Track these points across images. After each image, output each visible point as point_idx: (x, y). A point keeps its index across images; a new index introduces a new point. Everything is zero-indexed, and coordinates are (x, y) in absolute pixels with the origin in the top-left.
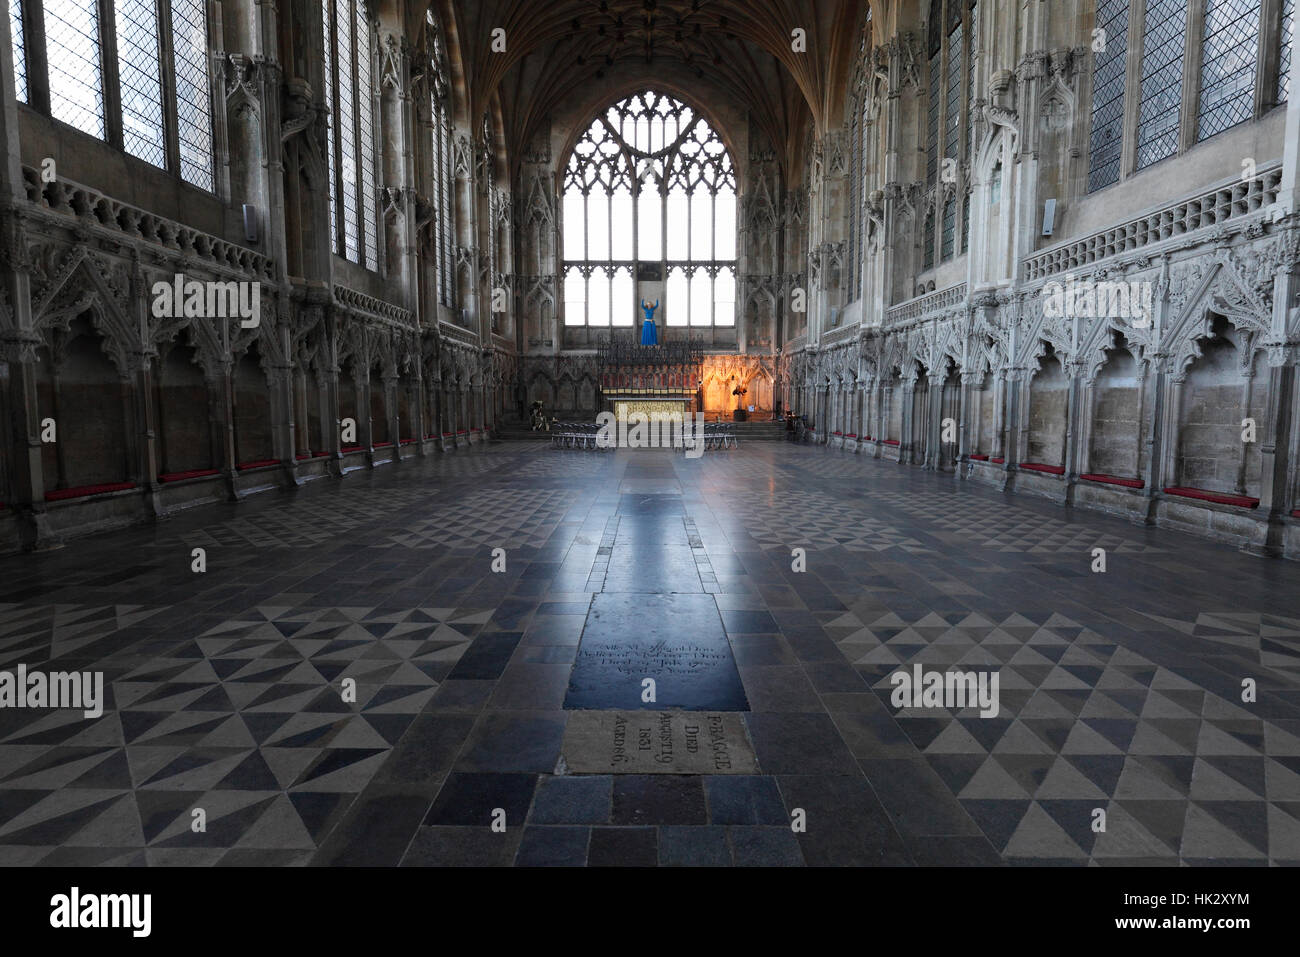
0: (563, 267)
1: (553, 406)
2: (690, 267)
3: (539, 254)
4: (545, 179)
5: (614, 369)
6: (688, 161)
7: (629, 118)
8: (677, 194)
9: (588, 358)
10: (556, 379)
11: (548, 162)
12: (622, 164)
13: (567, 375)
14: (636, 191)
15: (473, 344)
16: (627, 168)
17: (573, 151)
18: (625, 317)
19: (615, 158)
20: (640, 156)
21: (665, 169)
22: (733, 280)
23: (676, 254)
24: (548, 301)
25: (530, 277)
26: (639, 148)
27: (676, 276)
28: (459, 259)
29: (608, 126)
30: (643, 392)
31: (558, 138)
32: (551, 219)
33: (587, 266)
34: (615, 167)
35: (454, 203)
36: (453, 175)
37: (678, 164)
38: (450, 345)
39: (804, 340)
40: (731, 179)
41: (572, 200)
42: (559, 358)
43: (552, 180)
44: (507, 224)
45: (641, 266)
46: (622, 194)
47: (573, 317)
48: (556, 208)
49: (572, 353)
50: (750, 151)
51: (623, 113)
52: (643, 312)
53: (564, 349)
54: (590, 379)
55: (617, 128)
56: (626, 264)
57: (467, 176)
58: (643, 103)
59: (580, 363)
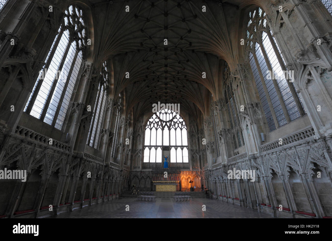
0: (144, 147)
1: (138, 187)
2: (176, 147)
3: (138, 144)
4: (141, 127)
5: (156, 175)
6: (175, 123)
7: (161, 114)
8: (173, 130)
9: (149, 172)
10: (140, 178)
11: (142, 123)
12: (160, 123)
13: (143, 176)
14: (163, 129)
15: (118, 168)
16: (161, 124)
17: (149, 121)
18: (159, 160)
19: (158, 122)
20: (164, 122)
21: (170, 125)
22: (187, 150)
23: (173, 144)
24: (139, 156)
25: (135, 150)
26: (164, 120)
27: (173, 150)
28: (118, 145)
29: (157, 116)
30: (164, 182)
31: (145, 118)
32: (142, 135)
33: (150, 147)
34: (158, 124)
35: (119, 132)
36: (120, 126)
37: (173, 123)
38: (112, 168)
39: (207, 167)
40: (185, 127)
41: (147, 131)
42: (141, 172)
43: (143, 127)
44: (131, 137)
45: (164, 147)
46: (160, 130)
47: (146, 160)
48: (144, 133)
49: (145, 170)
50: (189, 121)
51: (160, 113)
52: (164, 159)
53: (143, 169)
54: (149, 178)
55: (159, 116)
56: (160, 146)
57: (123, 126)
58: (165, 111)
59: (147, 173)
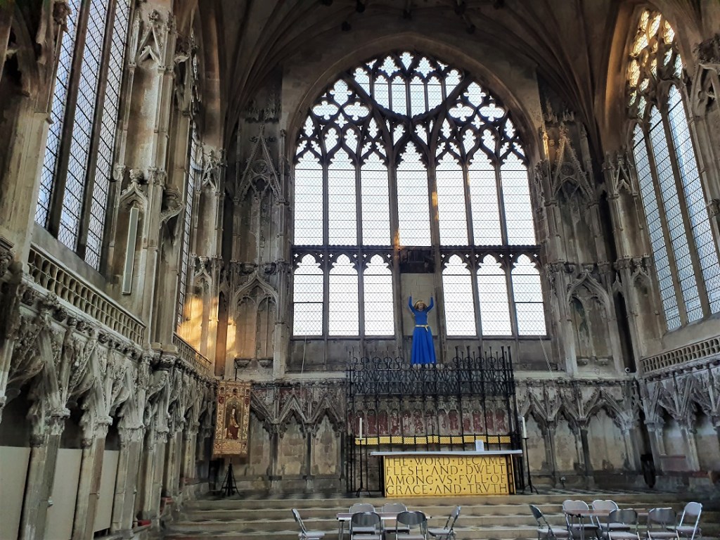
0: (295, 253)
1: (269, 470)
2: (473, 255)
3: (258, 235)
4: (271, 141)
5: (371, 405)
6: (460, 128)
7: (381, 79)
8: (448, 163)
9: (329, 384)
10: (275, 421)
11: (276, 120)
12: (373, 130)
13: (294, 413)
14: (393, 161)
16: (380, 133)
17: (310, 113)
18: (382, 323)
19: (364, 122)
20: (396, 119)
21: (430, 136)
22: (537, 272)
23: (453, 235)
24: (270, 300)
25: (242, 266)
26: (396, 110)
27: (455, 264)
29: (354, 87)
30: (421, 441)
31: (290, 97)
32: (278, 188)
33: (326, 255)
34: (365, 132)
37: (446, 130)
40: (518, 148)
41: (306, 173)
42: (283, 386)
43: (281, 142)
44: (215, 189)
45: (404, 254)
46: (374, 163)
47: (306, 323)
48: (286, 174)
49: (303, 377)
51: (374, 74)
52: (408, 315)
53: (290, 372)
54: (332, 421)
55: (367, 89)
56: (381, 251)
58: (398, 63)
59: (316, 394)
